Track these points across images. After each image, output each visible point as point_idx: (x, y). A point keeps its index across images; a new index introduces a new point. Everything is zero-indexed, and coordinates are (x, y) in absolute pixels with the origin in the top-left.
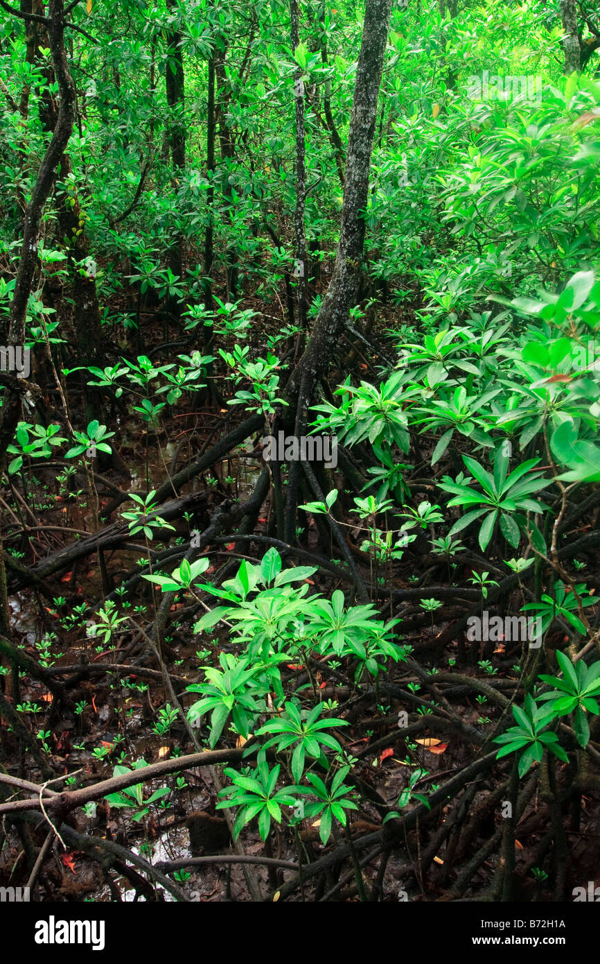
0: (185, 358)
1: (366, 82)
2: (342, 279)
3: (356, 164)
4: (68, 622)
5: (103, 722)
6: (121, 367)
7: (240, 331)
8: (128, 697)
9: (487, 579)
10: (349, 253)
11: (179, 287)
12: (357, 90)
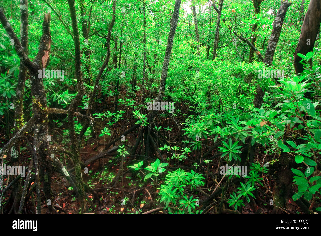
0: (118, 112)
1: (168, 54)
2: (160, 96)
3: (165, 71)
4: (93, 177)
5: (106, 203)
6: (103, 113)
7: (132, 106)
8: (110, 196)
9: (197, 165)
10: (162, 90)
11: (112, 94)
12: (166, 56)
